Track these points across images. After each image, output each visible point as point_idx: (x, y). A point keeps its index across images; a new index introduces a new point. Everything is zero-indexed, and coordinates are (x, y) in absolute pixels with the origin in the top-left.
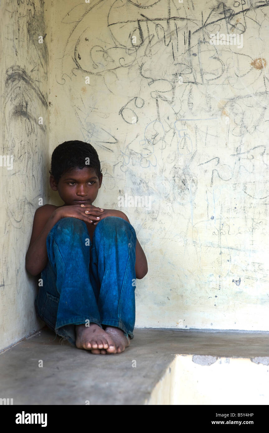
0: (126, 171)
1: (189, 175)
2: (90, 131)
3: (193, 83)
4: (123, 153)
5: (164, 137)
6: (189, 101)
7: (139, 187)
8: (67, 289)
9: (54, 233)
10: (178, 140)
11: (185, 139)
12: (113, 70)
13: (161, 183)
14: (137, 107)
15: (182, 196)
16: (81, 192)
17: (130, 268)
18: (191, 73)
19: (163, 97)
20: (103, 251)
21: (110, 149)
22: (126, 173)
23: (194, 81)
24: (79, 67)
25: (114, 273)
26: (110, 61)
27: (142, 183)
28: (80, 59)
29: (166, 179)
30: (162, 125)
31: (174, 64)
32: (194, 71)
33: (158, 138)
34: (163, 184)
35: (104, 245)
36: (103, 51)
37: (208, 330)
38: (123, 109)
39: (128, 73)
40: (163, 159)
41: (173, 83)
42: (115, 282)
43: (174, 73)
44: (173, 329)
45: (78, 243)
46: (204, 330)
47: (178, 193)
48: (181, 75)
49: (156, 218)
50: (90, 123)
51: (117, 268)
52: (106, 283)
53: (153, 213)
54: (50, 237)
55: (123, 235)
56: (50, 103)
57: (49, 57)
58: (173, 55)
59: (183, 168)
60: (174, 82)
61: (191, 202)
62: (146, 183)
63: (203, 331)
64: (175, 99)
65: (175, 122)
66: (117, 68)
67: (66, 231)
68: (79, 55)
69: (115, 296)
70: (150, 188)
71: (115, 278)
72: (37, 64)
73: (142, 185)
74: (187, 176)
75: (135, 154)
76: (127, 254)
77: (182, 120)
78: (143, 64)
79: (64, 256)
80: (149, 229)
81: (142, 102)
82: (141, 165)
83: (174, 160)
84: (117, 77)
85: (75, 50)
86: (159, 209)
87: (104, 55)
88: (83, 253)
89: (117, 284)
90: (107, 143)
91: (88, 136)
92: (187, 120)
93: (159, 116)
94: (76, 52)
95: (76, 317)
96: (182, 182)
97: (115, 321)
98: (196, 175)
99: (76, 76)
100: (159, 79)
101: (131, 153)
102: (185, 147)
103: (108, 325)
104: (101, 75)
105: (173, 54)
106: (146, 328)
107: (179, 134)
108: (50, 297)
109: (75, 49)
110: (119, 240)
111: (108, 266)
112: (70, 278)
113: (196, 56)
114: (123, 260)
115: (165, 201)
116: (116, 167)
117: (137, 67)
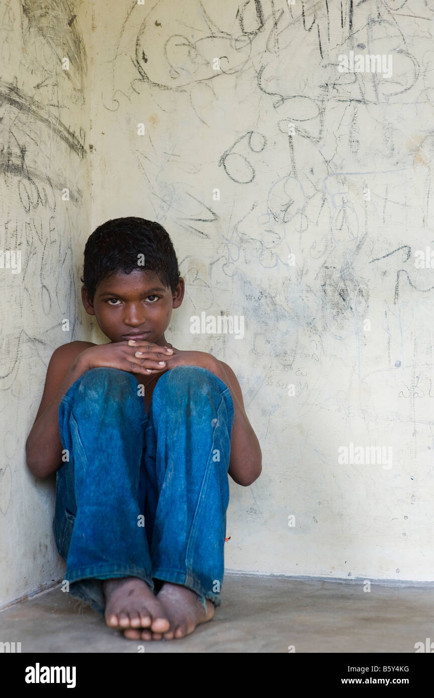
0: (233, 275)
1: (352, 280)
2: (166, 198)
3: (359, 101)
4: (227, 240)
5: (304, 207)
6: (351, 137)
7: (257, 305)
8: (87, 509)
9: (73, 399)
10: (330, 212)
11: (344, 211)
12: (207, 82)
13: (300, 296)
14: (252, 150)
15: (339, 321)
16: (130, 319)
17: (213, 468)
18: (354, 82)
19: (302, 130)
20: (163, 433)
21: (202, 233)
22: (233, 279)
23: (360, 98)
24: (144, 77)
25: (181, 477)
26: (202, 64)
27: (264, 297)
28: (146, 61)
29: (309, 290)
30: (301, 185)
31: (322, 64)
32: (360, 79)
33: (293, 209)
34: (303, 300)
35: (167, 422)
36: (189, 45)
37: (390, 582)
38: (227, 155)
39: (236, 86)
40: (302, 251)
41: (320, 103)
42: (181, 497)
43: (323, 84)
44: (325, 578)
45: (114, 419)
46: (384, 581)
47: (332, 315)
48: (335, 86)
49: (290, 365)
50: (166, 183)
51: (186, 468)
52: (167, 497)
53: (285, 354)
54: (64, 406)
55: (203, 404)
56: (91, 147)
57: (88, 60)
58: (320, 48)
59: (340, 267)
60: (323, 101)
61: (357, 333)
62: (272, 298)
63: (382, 584)
64: (324, 134)
65: (326, 179)
66: (214, 77)
67: (93, 394)
68: (143, 53)
69: (181, 522)
70: (278, 307)
71: (183, 487)
72: (54, 74)
73: (263, 300)
74: (349, 283)
75: (249, 242)
76: (209, 440)
77: (337, 175)
78: (263, 68)
79: (86, 444)
80: (278, 385)
81: (263, 141)
82: (261, 263)
83: (324, 253)
84: (214, 94)
85: (137, 45)
86: (296, 347)
87: (189, 53)
88: (124, 437)
89: (185, 499)
90: (196, 220)
91: (163, 207)
92: (347, 174)
93: (294, 167)
94: (138, 47)
95: (100, 564)
96: (340, 294)
97: (179, 573)
98: (366, 282)
99: (139, 93)
100: (293, 95)
101: (242, 240)
102: (344, 227)
103: (165, 580)
104: (184, 91)
105: (320, 46)
106: (274, 576)
107: (333, 202)
108: (72, 519)
109: (137, 42)
110: (194, 413)
111: (171, 464)
112: (93, 488)
113: (363, 49)
114: (200, 452)
115: (308, 330)
116: (215, 267)
117: (253, 73)
